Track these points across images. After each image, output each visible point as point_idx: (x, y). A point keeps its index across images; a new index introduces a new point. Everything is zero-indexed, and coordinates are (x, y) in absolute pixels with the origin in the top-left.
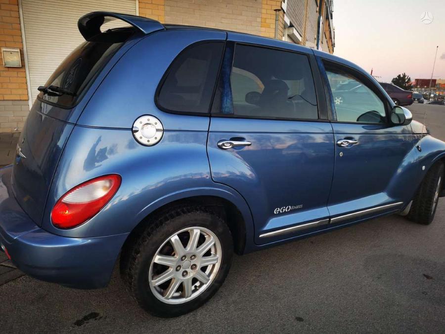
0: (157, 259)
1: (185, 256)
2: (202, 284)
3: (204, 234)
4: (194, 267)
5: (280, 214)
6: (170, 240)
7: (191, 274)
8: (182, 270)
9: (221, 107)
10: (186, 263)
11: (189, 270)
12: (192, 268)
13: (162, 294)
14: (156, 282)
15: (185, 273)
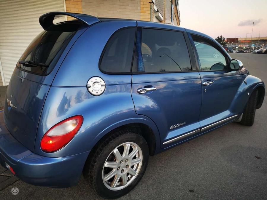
0: (106, 165)
1: (122, 161)
2: (132, 176)
3: (132, 146)
4: (127, 166)
5: (174, 129)
6: (113, 152)
7: (126, 171)
8: (121, 169)
9: (138, 68)
10: (123, 164)
11: (125, 169)
12: (126, 167)
13: (110, 185)
14: (106, 178)
15: (122, 171)
